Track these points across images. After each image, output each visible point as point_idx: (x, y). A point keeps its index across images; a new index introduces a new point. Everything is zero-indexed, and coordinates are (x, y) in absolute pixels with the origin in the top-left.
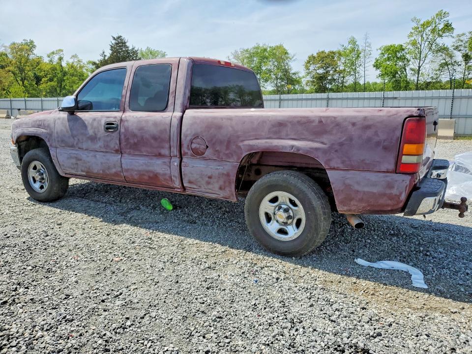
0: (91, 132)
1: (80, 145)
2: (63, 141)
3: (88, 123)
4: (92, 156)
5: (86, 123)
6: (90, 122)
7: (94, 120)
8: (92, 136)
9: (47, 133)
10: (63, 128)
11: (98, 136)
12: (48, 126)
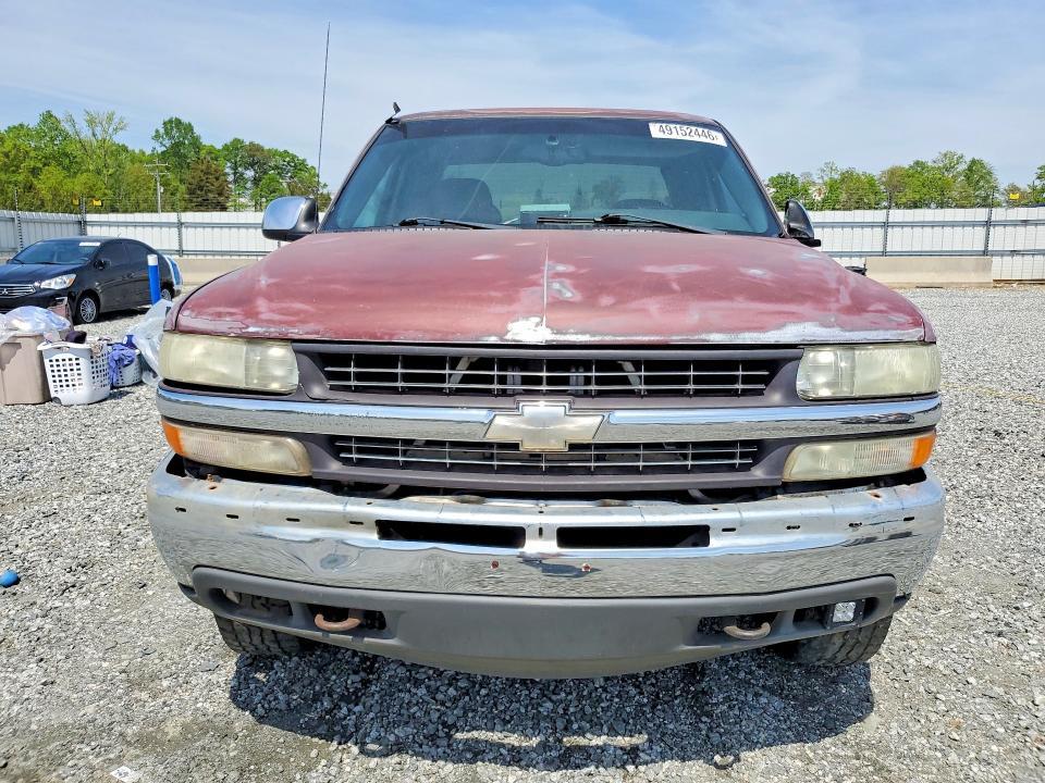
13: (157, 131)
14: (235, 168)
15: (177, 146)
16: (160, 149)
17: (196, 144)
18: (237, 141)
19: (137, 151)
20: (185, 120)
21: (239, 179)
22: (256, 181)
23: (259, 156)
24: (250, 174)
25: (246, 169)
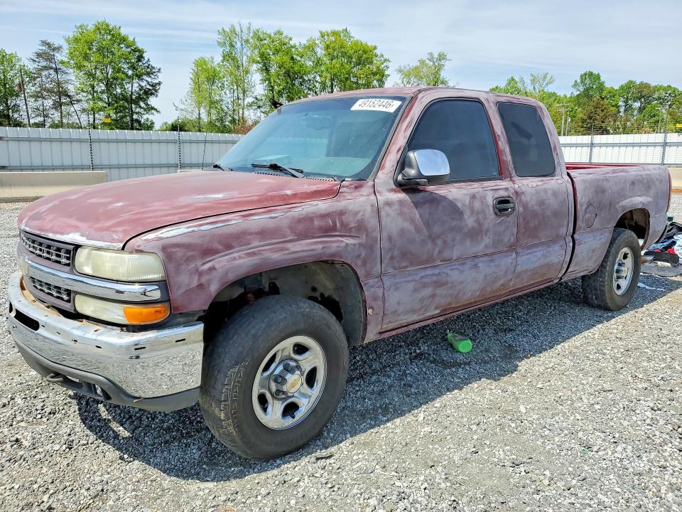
0: (470, 221)
1: (446, 254)
2: (404, 255)
3: (464, 205)
4: (470, 268)
5: (459, 205)
6: (467, 202)
7: (473, 197)
8: (473, 228)
9: (360, 245)
10: (407, 225)
11: (485, 228)
12: (361, 227)
13: (576, 81)
14: (626, 102)
15: (587, 90)
16: (576, 93)
17: (601, 87)
18: (631, 82)
19: (562, 96)
20: (595, 72)
21: (628, 108)
22: (641, 110)
23: (645, 92)
24: (637, 105)
25: (635, 101)
